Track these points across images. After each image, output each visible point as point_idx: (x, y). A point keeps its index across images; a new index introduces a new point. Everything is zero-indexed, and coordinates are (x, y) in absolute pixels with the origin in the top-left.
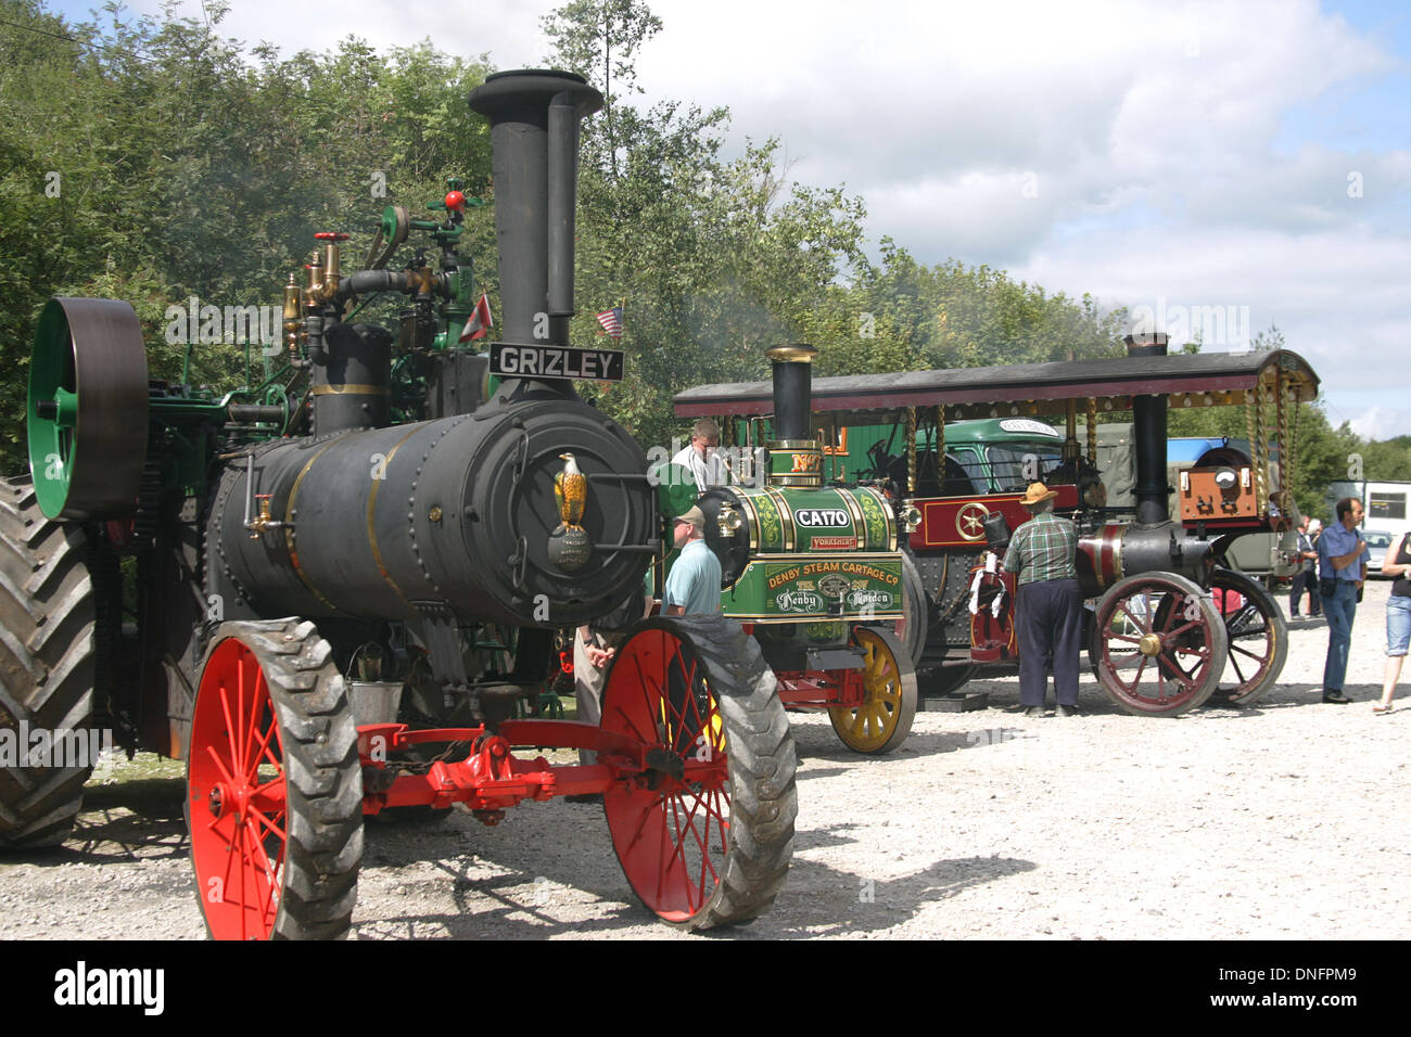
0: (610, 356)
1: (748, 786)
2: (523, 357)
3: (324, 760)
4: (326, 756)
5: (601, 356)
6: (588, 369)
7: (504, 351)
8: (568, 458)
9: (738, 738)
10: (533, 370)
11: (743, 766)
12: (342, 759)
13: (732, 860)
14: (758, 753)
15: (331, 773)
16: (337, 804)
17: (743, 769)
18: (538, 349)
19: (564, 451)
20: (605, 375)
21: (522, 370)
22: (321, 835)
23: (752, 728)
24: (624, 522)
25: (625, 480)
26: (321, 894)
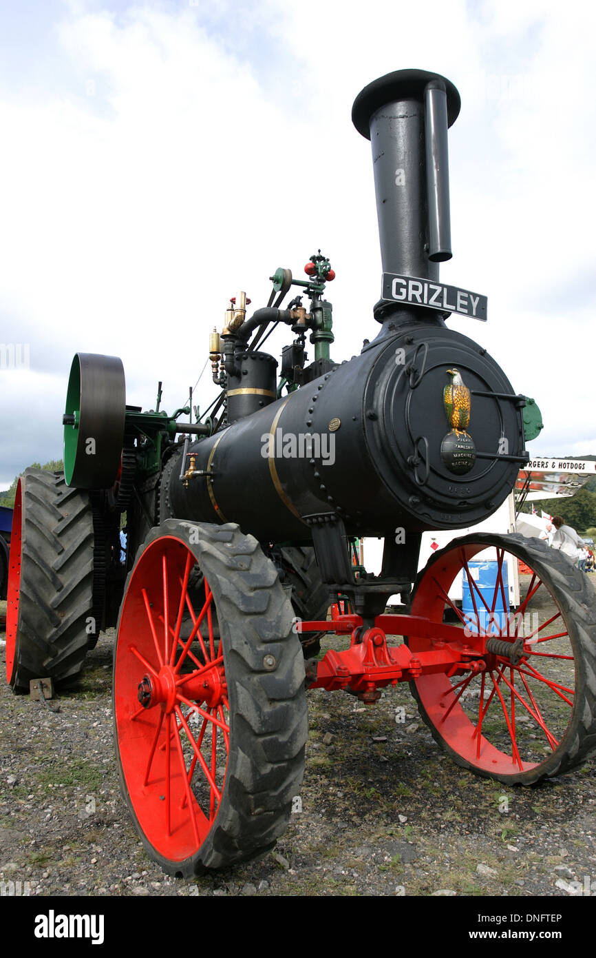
0: (478, 299)
2: (410, 287)
5: (471, 296)
6: (462, 306)
7: (395, 281)
8: (455, 373)
10: (419, 299)
20: (474, 313)
21: (410, 299)
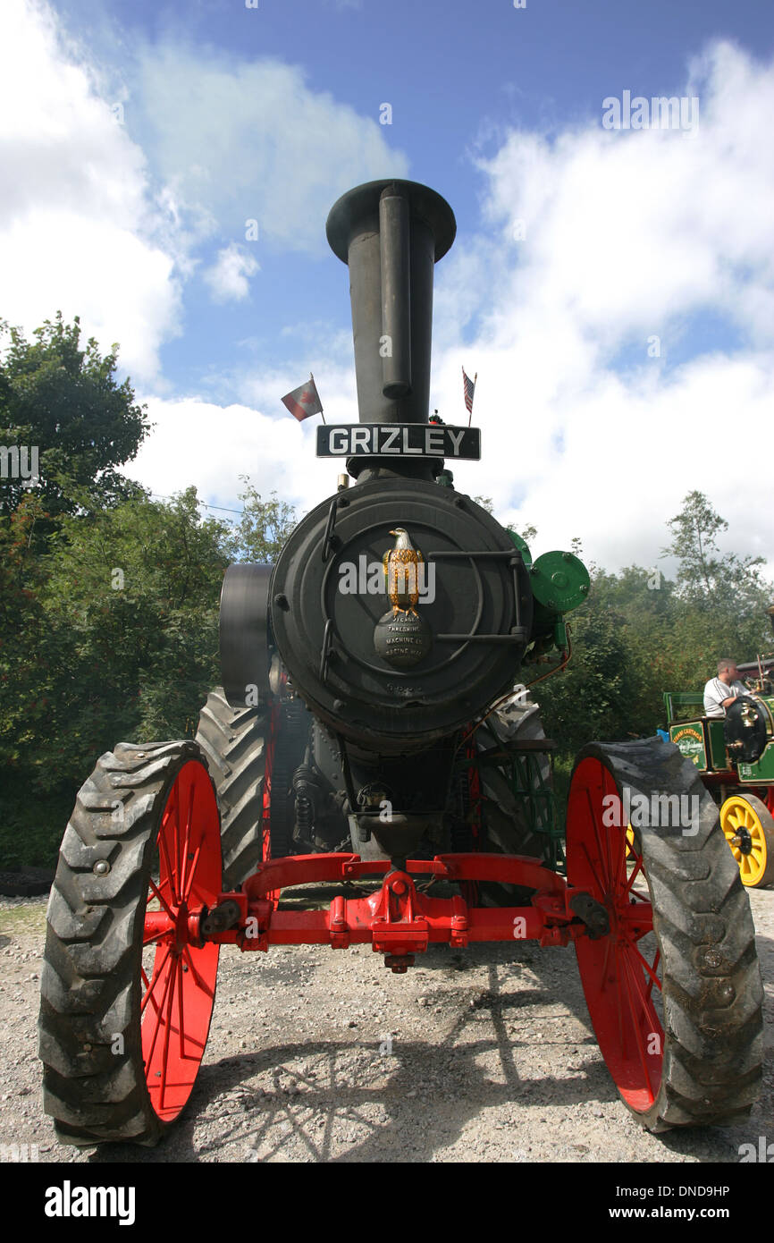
0: (462, 433)
1: (683, 955)
2: (353, 437)
3: (93, 893)
4: (97, 889)
5: (451, 433)
7: (334, 433)
8: (399, 533)
9: (664, 888)
10: (366, 449)
11: (674, 926)
12: (114, 895)
13: (672, 1059)
14: (696, 907)
15: (99, 912)
16: (98, 953)
17: (674, 930)
18: (370, 427)
19: (394, 526)
20: (456, 452)
21: (353, 450)
22: (77, 993)
23: (685, 873)
24: (475, 608)
25: (476, 558)
26: (86, 1069)
